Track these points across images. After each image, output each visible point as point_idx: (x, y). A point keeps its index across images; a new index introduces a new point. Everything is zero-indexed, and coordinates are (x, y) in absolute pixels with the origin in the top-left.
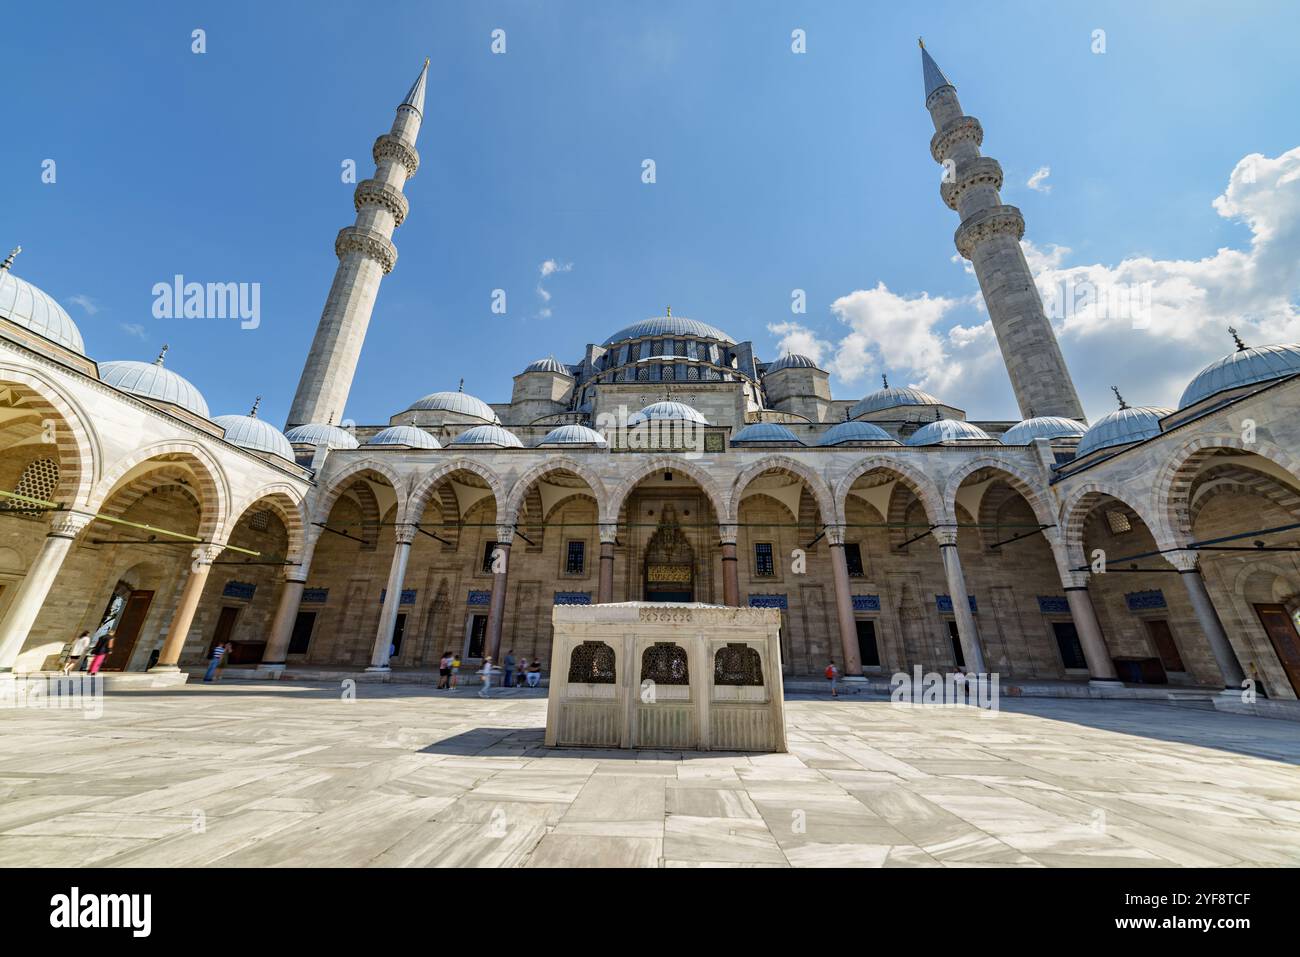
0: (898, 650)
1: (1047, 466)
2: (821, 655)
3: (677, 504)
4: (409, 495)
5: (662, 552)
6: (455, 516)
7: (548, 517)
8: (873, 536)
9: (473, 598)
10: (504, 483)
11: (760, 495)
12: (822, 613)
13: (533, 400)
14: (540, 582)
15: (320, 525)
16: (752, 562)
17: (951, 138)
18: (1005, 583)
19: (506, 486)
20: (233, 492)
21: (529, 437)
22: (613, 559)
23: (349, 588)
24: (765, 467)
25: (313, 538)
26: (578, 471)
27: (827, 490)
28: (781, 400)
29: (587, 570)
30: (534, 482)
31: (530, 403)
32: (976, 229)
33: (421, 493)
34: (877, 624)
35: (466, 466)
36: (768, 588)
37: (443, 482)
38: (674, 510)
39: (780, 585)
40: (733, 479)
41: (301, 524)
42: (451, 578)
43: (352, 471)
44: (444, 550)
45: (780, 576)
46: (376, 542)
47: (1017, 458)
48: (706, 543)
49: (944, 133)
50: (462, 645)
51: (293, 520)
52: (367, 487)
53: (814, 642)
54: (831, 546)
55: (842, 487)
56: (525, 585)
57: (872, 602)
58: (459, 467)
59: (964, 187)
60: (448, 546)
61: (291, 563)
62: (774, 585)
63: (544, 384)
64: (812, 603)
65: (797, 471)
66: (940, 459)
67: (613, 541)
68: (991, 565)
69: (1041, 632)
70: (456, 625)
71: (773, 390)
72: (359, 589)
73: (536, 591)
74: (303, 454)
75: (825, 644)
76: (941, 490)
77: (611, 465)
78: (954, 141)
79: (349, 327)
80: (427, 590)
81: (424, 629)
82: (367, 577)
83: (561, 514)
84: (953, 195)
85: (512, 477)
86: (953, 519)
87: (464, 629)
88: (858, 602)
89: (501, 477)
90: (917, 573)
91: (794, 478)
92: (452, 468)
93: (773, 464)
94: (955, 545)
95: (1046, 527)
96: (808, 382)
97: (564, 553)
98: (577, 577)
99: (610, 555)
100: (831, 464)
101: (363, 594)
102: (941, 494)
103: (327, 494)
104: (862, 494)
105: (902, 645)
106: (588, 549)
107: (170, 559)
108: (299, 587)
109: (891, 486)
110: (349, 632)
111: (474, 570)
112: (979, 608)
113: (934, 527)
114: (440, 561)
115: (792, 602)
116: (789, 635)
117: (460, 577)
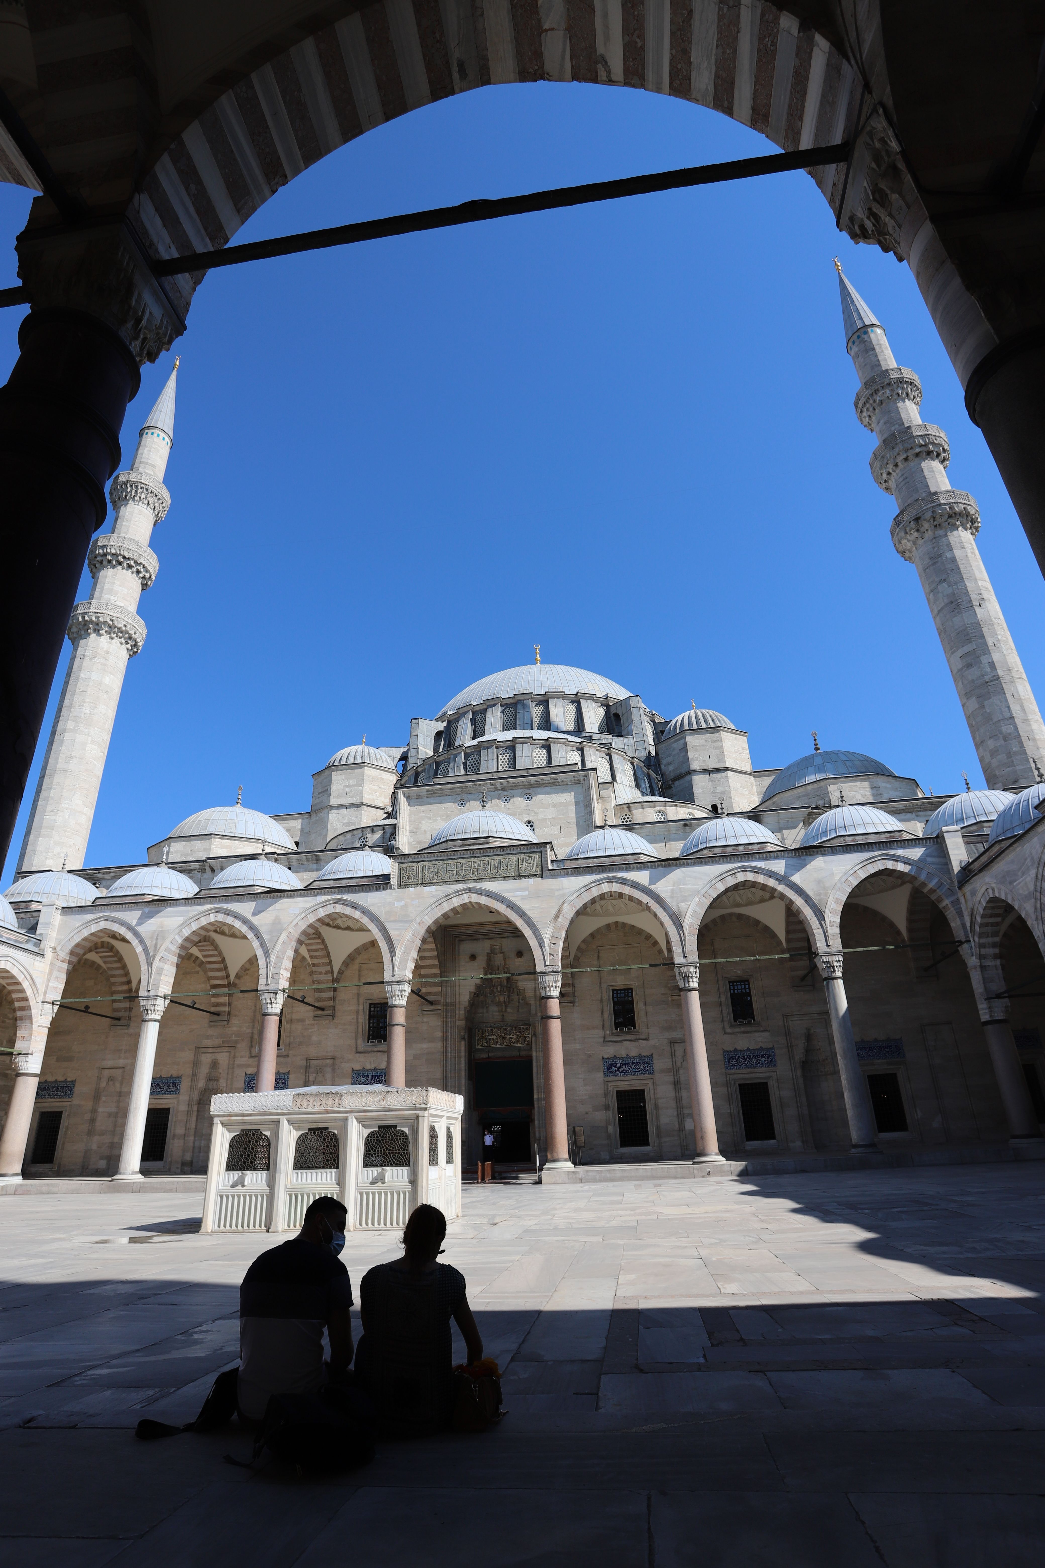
0: (800, 1118)
1: (957, 863)
3: (504, 944)
5: (494, 1009)
6: (222, 978)
7: (341, 972)
8: (768, 968)
9: (251, 1083)
10: (267, 936)
11: (616, 923)
14: (333, 1058)
15: (56, 1003)
16: (606, 1016)
17: (878, 399)
18: (942, 1018)
23: (99, 1079)
24: (594, 894)
25: (47, 1019)
26: (356, 915)
28: (676, 780)
32: (913, 524)
34: (772, 1085)
35: (220, 918)
36: (628, 1048)
38: (503, 953)
39: (644, 1043)
42: (223, 1058)
44: (212, 1024)
45: (644, 1030)
46: (129, 1018)
47: (919, 855)
49: (869, 392)
52: (113, 948)
55: (695, 909)
56: (315, 1062)
57: (761, 1058)
58: (212, 919)
59: (896, 465)
60: (216, 1017)
61: (21, 1053)
62: (634, 1043)
66: (823, 865)
72: (111, 1079)
73: (329, 1070)
77: (397, 904)
81: (193, 1126)
82: (121, 1063)
83: (356, 967)
84: (885, 476)
85: (276, 929)
86: (840, 946)
88: (747, 1058)
89: (263, 929)
90: (826, 1013)
92: (204, 922)
93: (606, 888)
94: (843, 978)
95: (962, 943)
96: (714, 748)
97: (363, 1018)
98: (381, 1048)
100: (681, 883)
101: (118, 1085)
103: (58, 964)
105: (806, 1109)
108: (33, 1080)
110: (102, 1134)
111: (251, 1047)
113: (816, 955)
114: (208, 1037)
115: (659, 1064)
116: (657, 1107)
117: (234, 1057)
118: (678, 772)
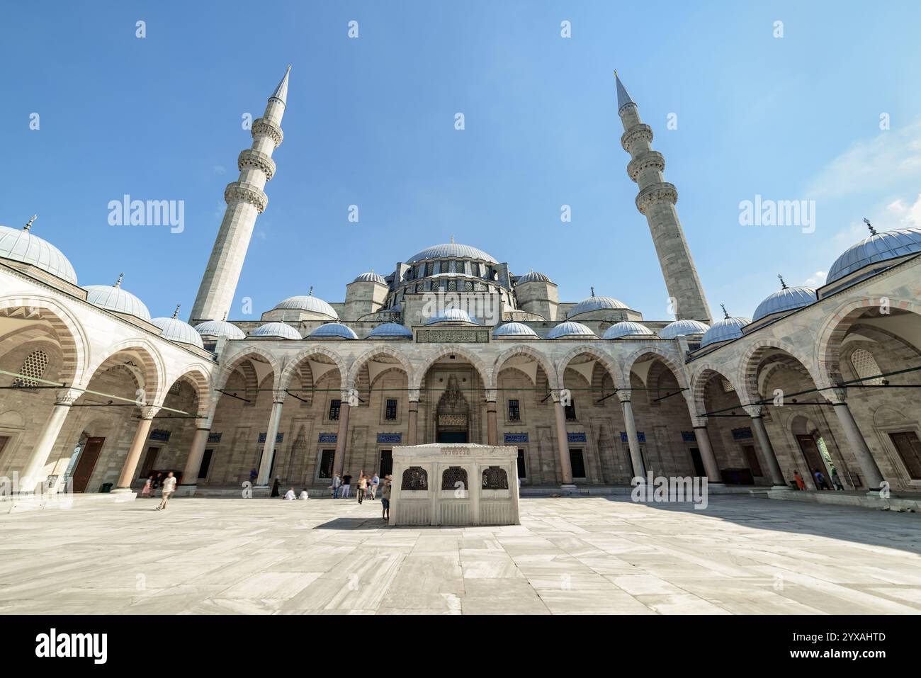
0: (597, 467)
1: (684, 352)
2: (549, 472)
3: (458, 374)
4: (282, 370)
5: (448, 406)
6: (310, 383)
7: (373, 383)
8: (582, 395)
9: (322, 438)
10: (346, 362)
11: (511, 368)
12: (550, 444)
13: (360, 301)
14: (368, 427)
15: (220, 391)
16: (506, 413)
17: (634, 137)
18: (662, 424)
19: (347, 365)
20: (167, 371)
21: (360, 329)
22: (417, 412)
23: (236, 432)
24: (514, 352)
25: (215, 399)
26: (394, 355)
27: (553, 367)
28: (526, 302)
29: (398, 418)
30: (366, 362)
31: (358, 303)
32: (649, 197)
33: (290, 369)
34: (584, 451)
35: (320, 351)
36: (516, 429)
37: (304, 361)
38: (456, 378)
39: (523, 427)
40: (494, 360)
41: (208, 390)
42: (307, 424)
43: (242, 354)
44: (302, 406)
45: (524, 420)
46: (255, 401)
47: (667, 347)
48: (477, 400)
49: (629, 134)
50: (315, 470)
51: (202, 388)
52: (250, 364)
53: (545, 463)
54: (555, 402)
55: (562, 365)
56: (357, 429)
57: (581, 437)
58: (316, 352)
59: (641, 169)
60: (305, 403)
61: (201, 417)
62: (519, 427)
63: (368, 290)
64: (544, 438)
65: (534, 355)
66: (621, 348)
67: (417, 400)
68: (654, 413)
69: (684, 454)
70: (311, 457)
71: (520, 296)
72: (243, 433)
73: (365, 433)
74: (208, 343)
75: (552, 464)
76: (622, 367)
77: (416, 351)
78: (635, 139)
79: (235, 251)
80: (291, 433)
81: (289, 460)
82: (249, 424)
83: (381, 381)
84: (635, 173)
85: (351, 359)
86: (629, 385)
87: (316, 459)
88: (571, 437)
89: (344, 358)
90: (610, 418)
91: (532, 359)
92: (311, 353)
93: (519, 350)
94: (629, 401)
95: (684, 389)
96: (544, 291)
97: (384, 407)
98: (392, 423)
99: (415, 409)
100: (554, 350)
101: (246, 436)
102: (622, 370)
103: (226, 370)
104: (575, 368)
105: (599, 464)
106: (399, 404)
107: (116, 415)
108: (207, 433)
109: (593, 363)
110: (236, 463)
111: (322, 419)
112: (647, 440)
113: (617, 390)
114: (299, 413)
115: (531, 438)
116: (530, 459)
117: (314, 424)
118: (525, 300)
